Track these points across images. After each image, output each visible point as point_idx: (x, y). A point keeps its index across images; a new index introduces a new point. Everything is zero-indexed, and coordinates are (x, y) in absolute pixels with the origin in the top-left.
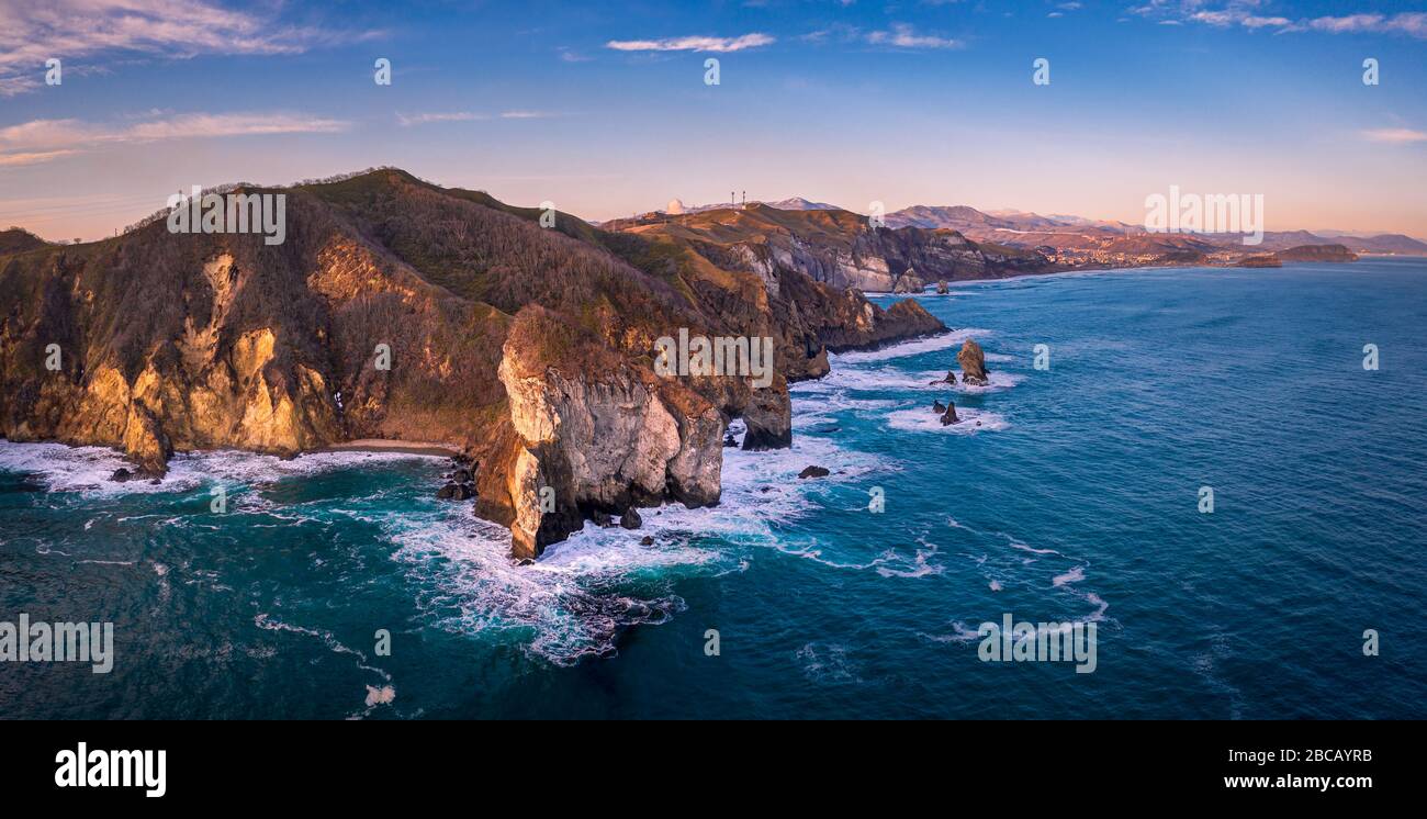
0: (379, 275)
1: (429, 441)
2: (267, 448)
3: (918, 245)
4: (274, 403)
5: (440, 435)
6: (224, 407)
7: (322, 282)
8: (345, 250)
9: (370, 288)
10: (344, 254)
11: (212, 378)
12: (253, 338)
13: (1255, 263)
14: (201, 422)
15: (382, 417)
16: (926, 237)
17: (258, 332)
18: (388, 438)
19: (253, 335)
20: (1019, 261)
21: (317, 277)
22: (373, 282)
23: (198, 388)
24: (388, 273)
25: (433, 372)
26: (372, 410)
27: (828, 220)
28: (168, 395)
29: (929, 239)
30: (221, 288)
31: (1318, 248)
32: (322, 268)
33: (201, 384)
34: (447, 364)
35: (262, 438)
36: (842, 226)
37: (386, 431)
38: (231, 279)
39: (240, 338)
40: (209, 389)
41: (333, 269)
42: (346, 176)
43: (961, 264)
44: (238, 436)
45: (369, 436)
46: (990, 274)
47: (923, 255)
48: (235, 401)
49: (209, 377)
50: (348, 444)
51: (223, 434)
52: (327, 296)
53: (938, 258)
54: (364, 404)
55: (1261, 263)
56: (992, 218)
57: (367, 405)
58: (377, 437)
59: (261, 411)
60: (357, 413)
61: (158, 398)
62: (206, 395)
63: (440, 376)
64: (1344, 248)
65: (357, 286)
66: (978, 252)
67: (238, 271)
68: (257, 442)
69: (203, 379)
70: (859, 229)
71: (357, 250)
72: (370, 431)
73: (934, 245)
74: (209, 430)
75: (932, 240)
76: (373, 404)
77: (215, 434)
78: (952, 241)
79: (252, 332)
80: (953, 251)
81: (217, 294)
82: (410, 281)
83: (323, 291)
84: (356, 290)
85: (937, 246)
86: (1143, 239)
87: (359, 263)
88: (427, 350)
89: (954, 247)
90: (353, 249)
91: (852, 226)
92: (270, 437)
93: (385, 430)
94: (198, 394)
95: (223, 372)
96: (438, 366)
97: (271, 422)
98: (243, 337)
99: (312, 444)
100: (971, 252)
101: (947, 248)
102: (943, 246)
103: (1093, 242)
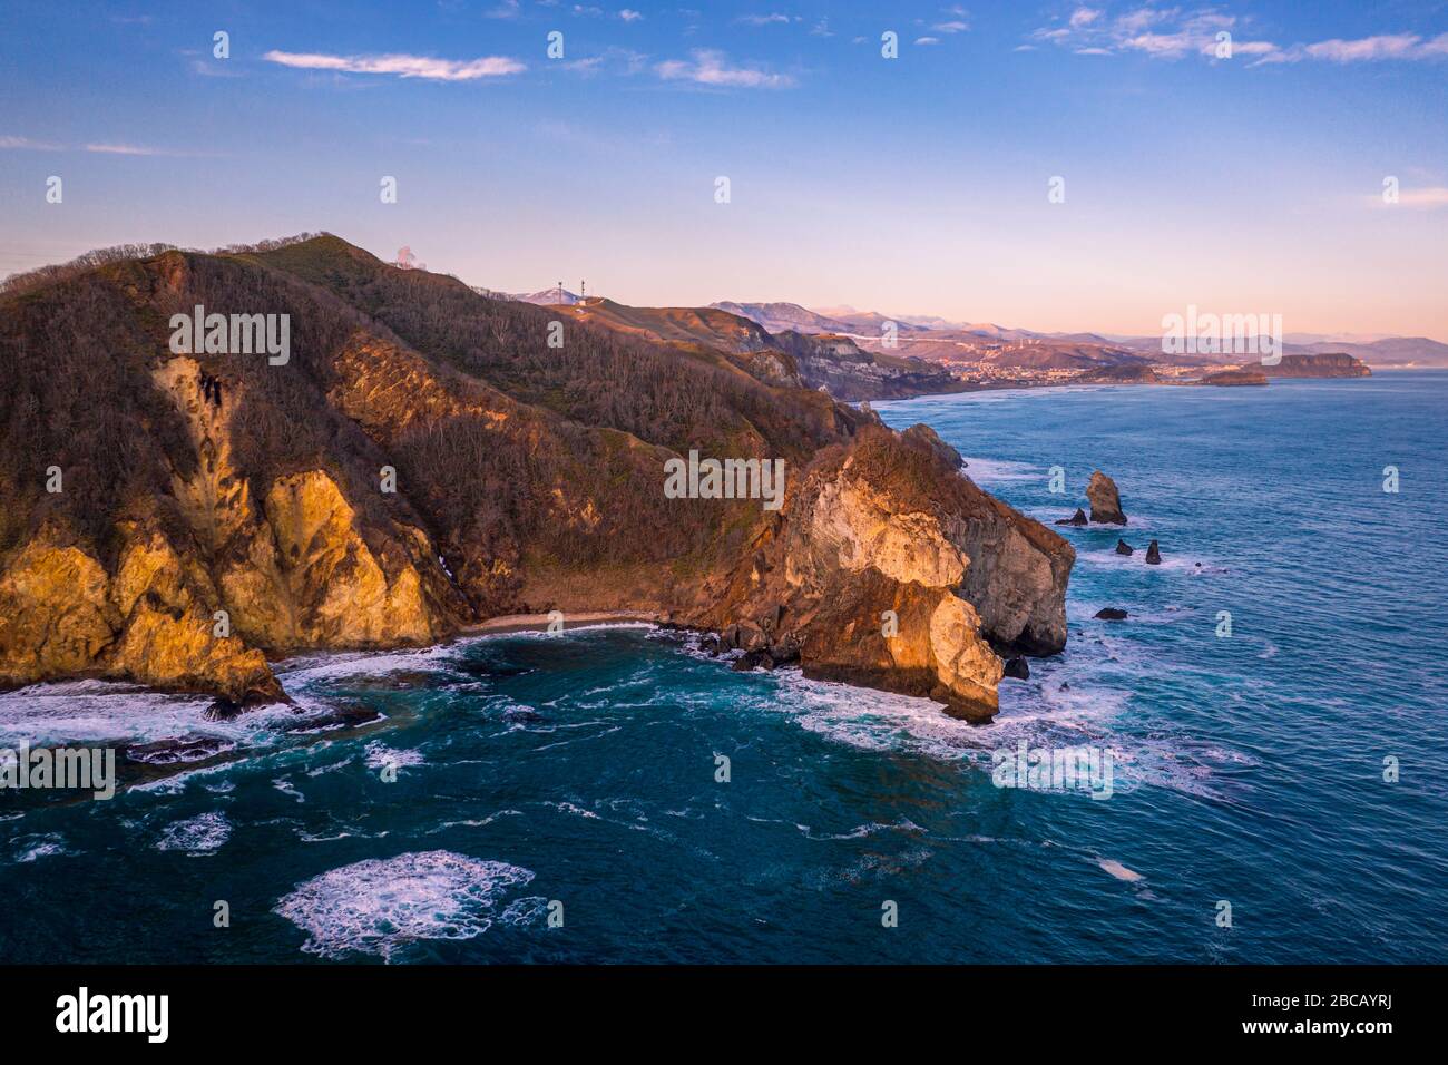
0: (440, 391)
1: (602, 610)
2: (376, 643)
3: (801, 355)
4: (391, 578)
5: (614, 599)
6: (276, 592)
7: (349, 402)
8: (376, 354)
9: (429, 410)
10: (377, 361)
11: (255, 549)
12: (292, 486)
13: (1227, 379)
14: (247, 617)
15: (520, 584)
16: (811, 345)
17: (300, 477)
18: (537, 612)
19: (293, 481)
20: (917, 376)
21: (339, 394)
22: (433, 400)
23: (236, 566)
24: (454, 390)
25: (572, 522)
26: (502, 575)
27: (697, 322)
28: (194, 581)
29: (814, 348)
30: (194, 410)
31: (1309, 359)
32: (345, 379)
33: (240, 559)
34: (590, 508)
35: (367, 630)
36: (716, 329)
37: (532, 603)
38: (208, 396)
39: (272, 486)
40: (253, 567)
41: (362, 382)
42: (277, 242)
43: (853, 380)
44: (316, 632)
45: (506, 612)
46: (891, 394)
47: (808, 369)
48: (286, 581)
49: (251, 546)
50: (482, 627)
51: (286, 633)
52: (358, 421)
53: (825, 372)
54: (490, 570)
55: (1234, 380)
56: (824, 319)
57: (494, 571)
58: (518, 612)
59: (361, 592)
60: (481, 582)
61: (181, 587)
62: (249, 576)
63: (584, 525)
64: (1351, 359)
65: (408, 406)
66: (874, 365)
67: (217, 386)
68: (358, 637)
69: (241, 552)
70: (740, 334)
71: (397, 354)
72: (506, 605)
73: (821, 355)
74: (261, 628)
75: (819, 349)
76: (502, 569)
77: (273, 633)
78: (842, 350)
79: (289, 477)
80: (842, 364)
81: (189, 420)
82: (496, 400)
83: (352, 414)
84: (409, 414)
85: (825, 357)
86: (1043, 347)
87: (403, 374)
88: (558, 492)
89: (845, 358)
90: (391, 354)
91: (730, 330)
92: (382, 626)
93: (529, 602)
94: (236, 575)
95: (267, 539)
96: (578, 512)
97: (381, 604)
98: (277, 485)
99: (443, 630)
100: (865, 365)
101: (837, 360)
102: (831, 357)
103: (973, 352)
